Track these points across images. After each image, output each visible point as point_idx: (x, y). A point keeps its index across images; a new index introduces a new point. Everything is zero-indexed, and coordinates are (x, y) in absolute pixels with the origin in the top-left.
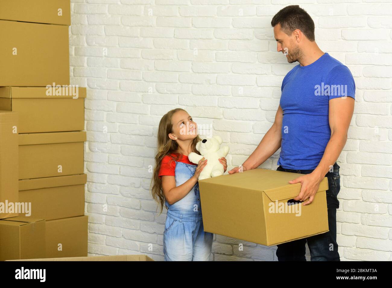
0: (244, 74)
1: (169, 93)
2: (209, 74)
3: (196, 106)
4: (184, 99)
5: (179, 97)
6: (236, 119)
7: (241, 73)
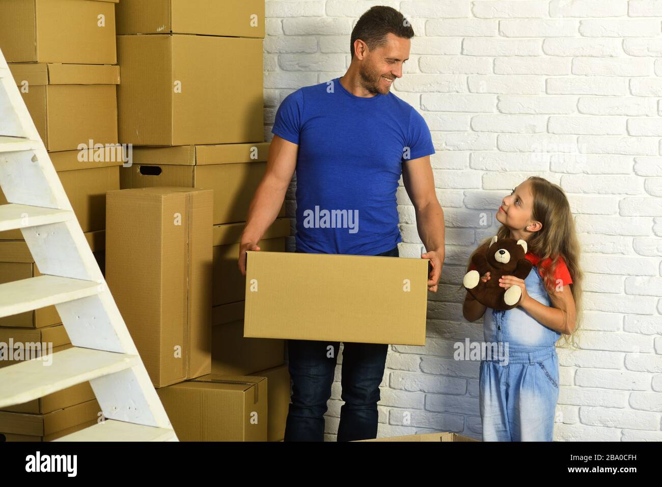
0: (602, 115)
1: (451, 149)
2: (532, 116)
3: (507, 171)
4: (481, 159)
5: (471, 154)
6: (585, 192)
7: (597, 113)
